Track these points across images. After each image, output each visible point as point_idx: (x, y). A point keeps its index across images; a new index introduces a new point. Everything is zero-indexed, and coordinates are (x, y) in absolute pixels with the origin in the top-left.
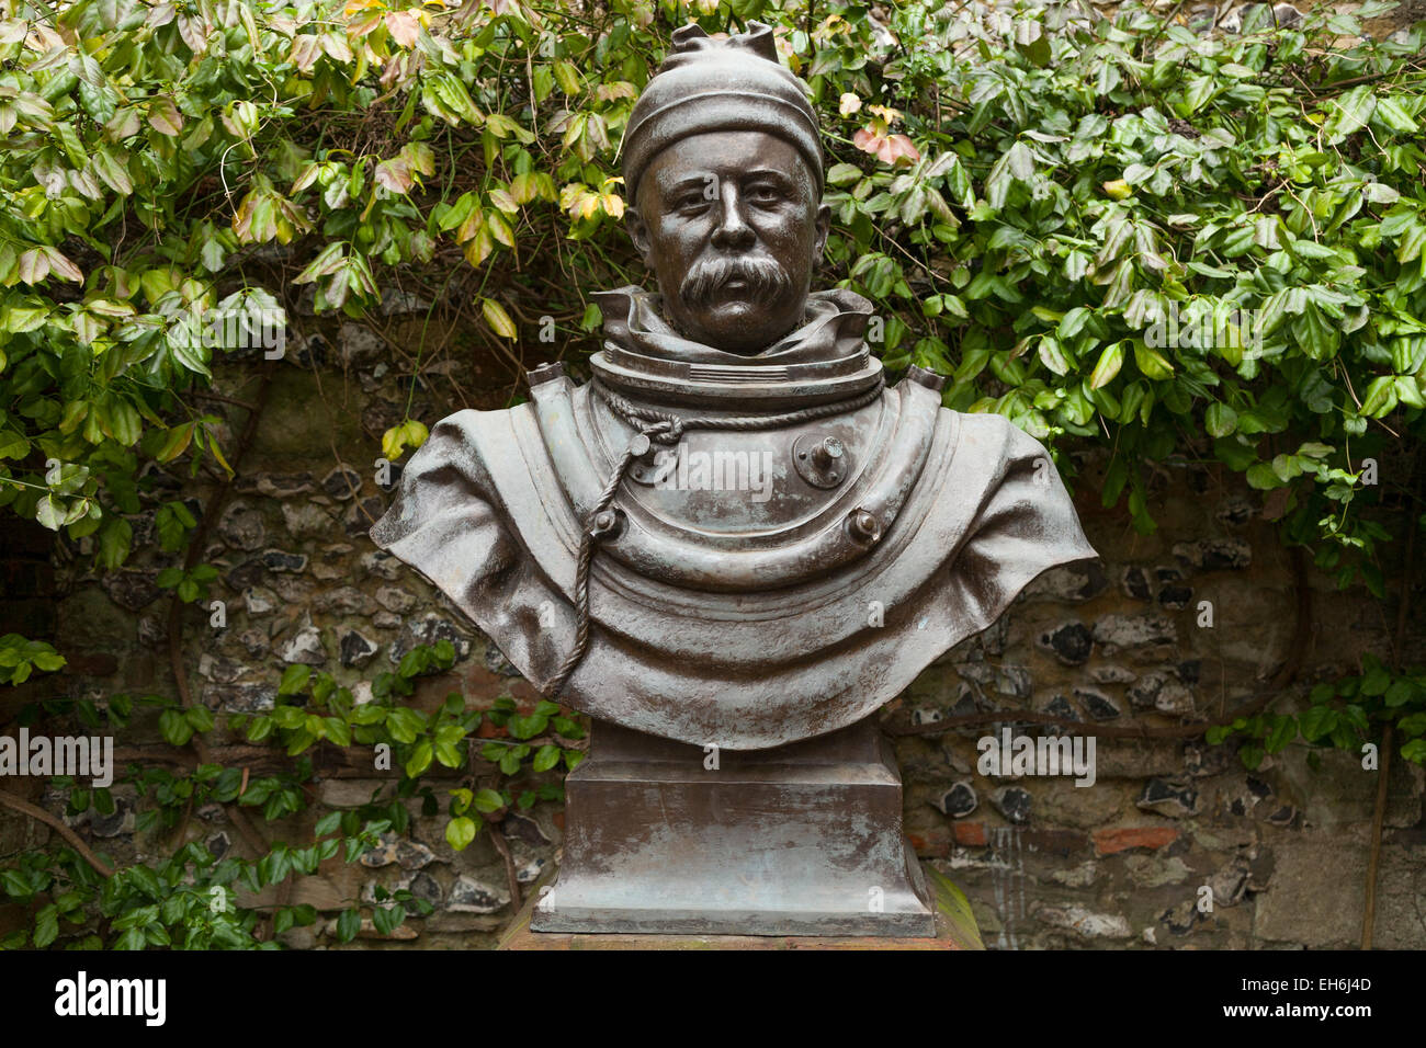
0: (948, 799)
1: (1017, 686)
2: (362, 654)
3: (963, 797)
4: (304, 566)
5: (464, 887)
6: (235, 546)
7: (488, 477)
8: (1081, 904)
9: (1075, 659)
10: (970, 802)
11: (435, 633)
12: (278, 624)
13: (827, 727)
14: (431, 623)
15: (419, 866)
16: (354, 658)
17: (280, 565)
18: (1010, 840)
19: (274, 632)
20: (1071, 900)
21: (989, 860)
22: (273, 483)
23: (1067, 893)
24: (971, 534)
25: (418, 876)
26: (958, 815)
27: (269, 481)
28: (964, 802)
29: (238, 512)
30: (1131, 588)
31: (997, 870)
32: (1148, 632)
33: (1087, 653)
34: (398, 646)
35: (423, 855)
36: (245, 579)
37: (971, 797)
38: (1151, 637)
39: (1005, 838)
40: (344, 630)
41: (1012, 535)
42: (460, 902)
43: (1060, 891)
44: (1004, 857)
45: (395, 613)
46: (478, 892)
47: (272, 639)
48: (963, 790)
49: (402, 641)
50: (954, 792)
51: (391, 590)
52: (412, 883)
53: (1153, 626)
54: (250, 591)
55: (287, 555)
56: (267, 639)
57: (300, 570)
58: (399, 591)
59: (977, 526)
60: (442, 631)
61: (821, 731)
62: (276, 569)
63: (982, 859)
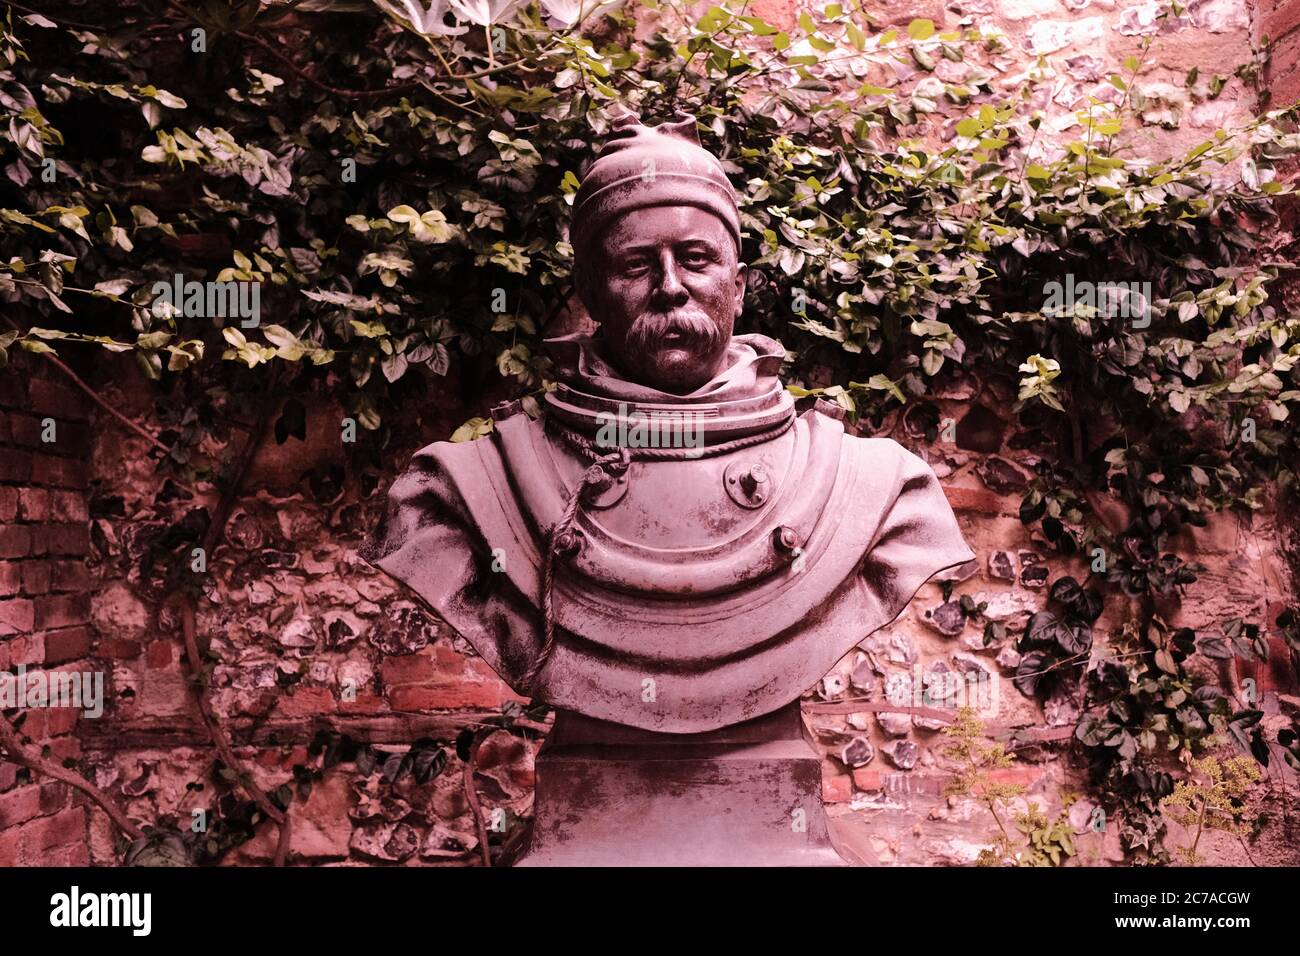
0: (849, 751)
1: (905, 655)
2: (346, 638)
3: (861, 750)
4: (296, 563)
5: (438, 835)
6: (239, 547)
7: (463, 502)
8: (960, 836)
9: (953, 629)
10: (867, 754)
11: (408, 619)
12: (275, 613)
13: (758, 712)
14: (405, 611)
15: (399, 818)
16: (340, 642)
17: (276, 562)
18: (900, 784)
19: (272, 620)
20: (952, 833)
21: (884, 802)
22: (269, 493)
23: (949, 827)
24: (874, 543)
25: (398, 827)
26: (856, 765)
27: (265, 491)
28: (862, 755)
29: (240, 517)
30: (999, 569)
31: (891, 810)
32: (1012, 606)
33: (962, 625)
34: (378, 631)
35: (402, 809)
36: (247, 574)
37: (868, 750)
38: (1015, 610)
39: (897, 783)
40: (331, 617)
41: (907, 543)
42: (435, 848)
43: (943, 826)
44: (896, 799)
45: (374, 603)
46: (449, 839)
47: (270, 625)
48: (861, 744)
49: (381, 626)
50: (854, 746)
51: (371, 583)
52: (394, 832)
53: (1016, 601)
54: (251, 585)
55: (282, 554)
56: (266, 626)
57: (294, 567)
58: (377, 584)
59: (878, 538)
60: (415, 617)
61: (752, 715)
62: (274, 566)
63: (877, 801)
